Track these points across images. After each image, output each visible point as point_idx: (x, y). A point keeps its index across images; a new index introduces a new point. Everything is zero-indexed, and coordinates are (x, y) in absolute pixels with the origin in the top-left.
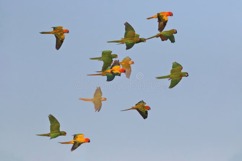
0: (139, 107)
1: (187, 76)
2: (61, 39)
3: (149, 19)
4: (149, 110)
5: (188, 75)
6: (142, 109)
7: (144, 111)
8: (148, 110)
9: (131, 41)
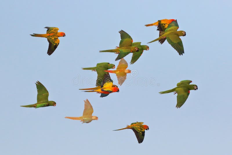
0: (136, 127)
1: (195, 90)
2: (55, 45)
3: (147, 25)
4: (147, 130)
5: (197, 88)
6: (139, 129)
7: (141, 131)
8: (145, 130)
9: (127, 50)
